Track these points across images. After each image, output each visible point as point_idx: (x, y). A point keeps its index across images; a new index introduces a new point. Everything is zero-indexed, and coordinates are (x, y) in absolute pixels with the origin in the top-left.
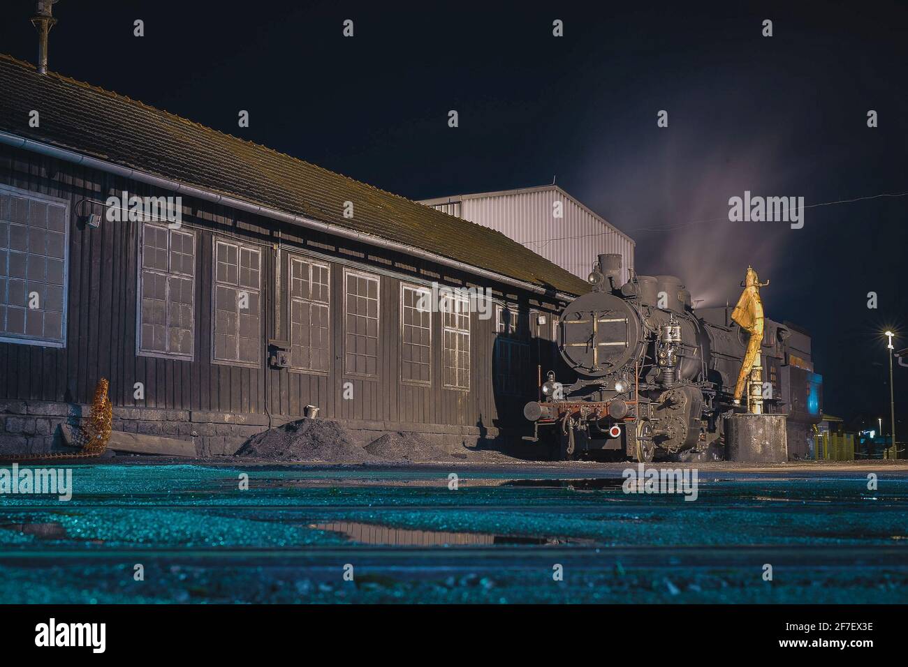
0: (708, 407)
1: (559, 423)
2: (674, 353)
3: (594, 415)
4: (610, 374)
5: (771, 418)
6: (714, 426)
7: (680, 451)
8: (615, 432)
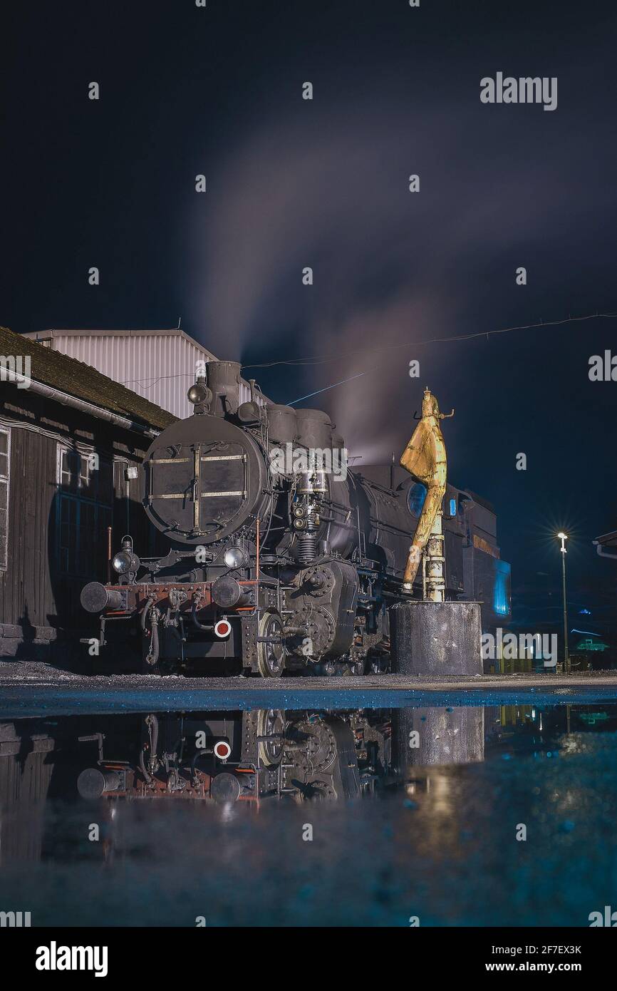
0: (365, 596)
1: (136, 616)
2: (316, 511)
3: (191, 603)
4: (219, 541)
5: (460, 608)
6: (375, 623)
7: (324, 661)
8: (223, 629)
